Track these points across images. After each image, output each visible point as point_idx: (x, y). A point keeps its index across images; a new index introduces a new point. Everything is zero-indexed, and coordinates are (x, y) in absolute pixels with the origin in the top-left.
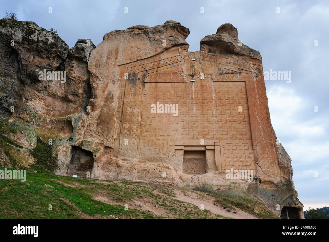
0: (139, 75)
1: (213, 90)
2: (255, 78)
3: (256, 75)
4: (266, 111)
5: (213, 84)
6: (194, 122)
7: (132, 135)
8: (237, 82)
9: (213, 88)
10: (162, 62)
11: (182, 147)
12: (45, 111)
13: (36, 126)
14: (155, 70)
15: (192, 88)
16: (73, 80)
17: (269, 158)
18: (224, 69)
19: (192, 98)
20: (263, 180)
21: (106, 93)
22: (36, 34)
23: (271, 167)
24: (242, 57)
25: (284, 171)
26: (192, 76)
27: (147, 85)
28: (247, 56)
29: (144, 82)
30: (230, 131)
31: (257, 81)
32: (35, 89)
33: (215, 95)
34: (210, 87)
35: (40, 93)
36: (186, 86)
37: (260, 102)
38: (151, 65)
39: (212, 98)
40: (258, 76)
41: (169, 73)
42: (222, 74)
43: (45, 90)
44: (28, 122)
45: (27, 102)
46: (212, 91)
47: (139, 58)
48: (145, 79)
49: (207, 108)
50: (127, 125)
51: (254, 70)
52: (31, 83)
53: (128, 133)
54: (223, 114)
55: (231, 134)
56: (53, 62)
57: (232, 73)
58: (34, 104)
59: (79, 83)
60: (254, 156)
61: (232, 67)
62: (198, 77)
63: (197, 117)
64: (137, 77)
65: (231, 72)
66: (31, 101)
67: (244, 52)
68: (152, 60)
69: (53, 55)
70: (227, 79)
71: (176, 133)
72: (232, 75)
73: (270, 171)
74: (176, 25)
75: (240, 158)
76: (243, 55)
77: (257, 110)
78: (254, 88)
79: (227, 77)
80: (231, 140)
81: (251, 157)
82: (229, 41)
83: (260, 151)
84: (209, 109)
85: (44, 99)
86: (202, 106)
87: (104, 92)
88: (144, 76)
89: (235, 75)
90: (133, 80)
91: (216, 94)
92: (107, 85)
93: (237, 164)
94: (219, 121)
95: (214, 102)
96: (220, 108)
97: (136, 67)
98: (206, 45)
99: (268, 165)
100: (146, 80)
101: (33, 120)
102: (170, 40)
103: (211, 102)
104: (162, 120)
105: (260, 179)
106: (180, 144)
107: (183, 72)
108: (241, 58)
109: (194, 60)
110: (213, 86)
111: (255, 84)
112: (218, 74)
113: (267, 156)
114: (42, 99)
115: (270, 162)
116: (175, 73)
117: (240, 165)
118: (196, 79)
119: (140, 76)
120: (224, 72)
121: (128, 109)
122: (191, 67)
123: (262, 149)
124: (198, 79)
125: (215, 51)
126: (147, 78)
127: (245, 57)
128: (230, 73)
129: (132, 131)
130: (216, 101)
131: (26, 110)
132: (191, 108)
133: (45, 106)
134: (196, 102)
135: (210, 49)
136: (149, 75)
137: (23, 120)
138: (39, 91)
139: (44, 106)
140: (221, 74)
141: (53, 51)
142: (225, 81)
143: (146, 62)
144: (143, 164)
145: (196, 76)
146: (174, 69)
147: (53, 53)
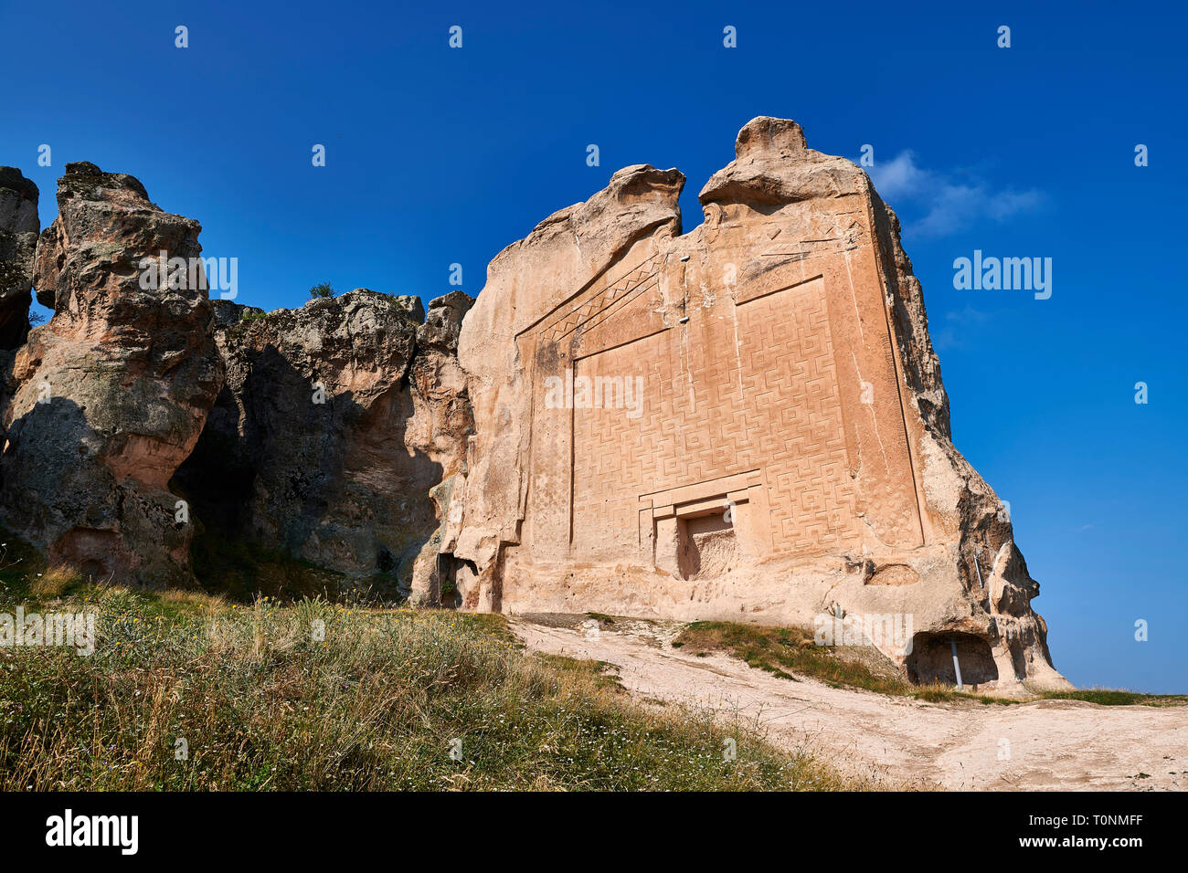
0: (562, 346)
1: (736, 329)
2: (847, 256)
3: (851, 245)
4: (883, 350)
5: (734, 311)
6: (694, 434)
7: (555, 503)
8: (800, 284)
9: (736, 324)
10: (610, 293)
11: (670, 511)
12: (397, 487)
13: (377, 525)
14: (597, 319)
15: (684, 341)
16: (437, 400)
17: (896, 495)
18: (762, 258)
19: (685, 369)
20: (878, 564)
21: (496, 413)
22: (345, 323)
23: (901, 521)
24: (808, 201)
25: (943, 523)
26: (682, 306)
27: (582, 365)
28: (821, 196)
29: (574, 361)
30: (785, 438)
31: (853, 264)
32: (367, 442)
33: (741, 343)
34: (728, 323)
35: (381, 448)
36: (668, 339)
37: (864, 328)
38: (585, 311)
39: (733, 355)
40: (856, 247)
41: (627, 319)
42: (757, 276)
43: (389, 439)
44: (357, 518)
45: (353, 476)
46: (733, 335)
47: (560, 301)
48: (575, 352)
49: (722, 387)
50: (543, 481)
51: (844, 233)
52: (354, 433)
53: (547, 500)
54: (765, 390)
55: (789, 444)
56: (390, 372)
57: (785, 262)
58: (370, 477)
59: (451, 404)
60: (856, 496)
61: (783, 243)
62: (698, 305)
63: (698, 418)
64: (558, 353)
65: (782, 258)
66: (363, 471)
67: (810, 188)
68: (588, 294)
69: (386, 357)
70: (771, 286)
71: (652, 474)
72: (783, 269)
73: (898, 532)
74: (636, 176)
75: (815, 511)
76: (808, 197)
77: (856, 353)
78: (846, 288)
79: (771, 280)
80: (790, 463)
81: (848, 502)
82: (752, 176)
83: (868, 477)
84: (729, 388)
85: (392, 460)
86: (709, 384)
87: (491, 411)
88: (574, 345)
89: (793, 266)
90: (550, 361)
91: (745, 339)
92: (497, 393)
93: (809, 529)
94: (756, 414)
95: (739, 364)
96: (755, 378)
97: (554, 327)
98: (713, 204)
99: (893, 516)
100: (579, 355)
101: (370, 512)
102: (622, 227)
103: (732, 366)
104: (620, 447)
105: (870, 561)
106: (663, 503)
107: (660, 302)
108: (806, 205)
109: (686, 260)
110: (735, 319)
111: (850, 275)
112: (746, 279)
113: (889, 489)
114: (387, 461)
115: (898, 504)
116: (642, 312)
117: (817, 532)
118: (694, 311)
119: (564, 348)
120: (764, 265)
121: (544, 438)
122: (682, 281)
123: (873, 471)
124: (699, 309)
125: (736, 212)
126: (579, 346)
127: (817, 201)
128: (778, 265)
129: (555, 493)
130: (743, 361)
131: (350, 495)
132: (683, 399)
133: (396, 474)
134: (694, 376)
135: (725, 210)
136: (584, 336)
137: (348, 516)
138: (377, 445)
139: (393, 476)
140: (755, 276)
141: (384, 348)
142: (765, 293)
143: (576, 304)
144: (586, 570)
145: (692, 303)
146: (639, 303)
147: (385, 351)
